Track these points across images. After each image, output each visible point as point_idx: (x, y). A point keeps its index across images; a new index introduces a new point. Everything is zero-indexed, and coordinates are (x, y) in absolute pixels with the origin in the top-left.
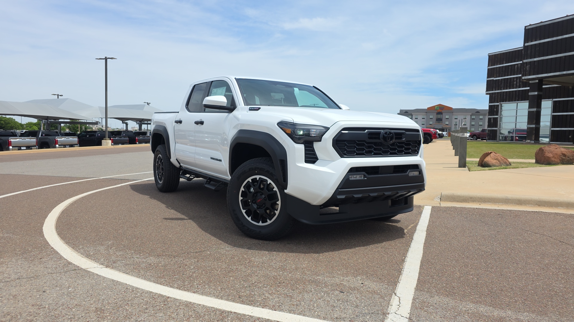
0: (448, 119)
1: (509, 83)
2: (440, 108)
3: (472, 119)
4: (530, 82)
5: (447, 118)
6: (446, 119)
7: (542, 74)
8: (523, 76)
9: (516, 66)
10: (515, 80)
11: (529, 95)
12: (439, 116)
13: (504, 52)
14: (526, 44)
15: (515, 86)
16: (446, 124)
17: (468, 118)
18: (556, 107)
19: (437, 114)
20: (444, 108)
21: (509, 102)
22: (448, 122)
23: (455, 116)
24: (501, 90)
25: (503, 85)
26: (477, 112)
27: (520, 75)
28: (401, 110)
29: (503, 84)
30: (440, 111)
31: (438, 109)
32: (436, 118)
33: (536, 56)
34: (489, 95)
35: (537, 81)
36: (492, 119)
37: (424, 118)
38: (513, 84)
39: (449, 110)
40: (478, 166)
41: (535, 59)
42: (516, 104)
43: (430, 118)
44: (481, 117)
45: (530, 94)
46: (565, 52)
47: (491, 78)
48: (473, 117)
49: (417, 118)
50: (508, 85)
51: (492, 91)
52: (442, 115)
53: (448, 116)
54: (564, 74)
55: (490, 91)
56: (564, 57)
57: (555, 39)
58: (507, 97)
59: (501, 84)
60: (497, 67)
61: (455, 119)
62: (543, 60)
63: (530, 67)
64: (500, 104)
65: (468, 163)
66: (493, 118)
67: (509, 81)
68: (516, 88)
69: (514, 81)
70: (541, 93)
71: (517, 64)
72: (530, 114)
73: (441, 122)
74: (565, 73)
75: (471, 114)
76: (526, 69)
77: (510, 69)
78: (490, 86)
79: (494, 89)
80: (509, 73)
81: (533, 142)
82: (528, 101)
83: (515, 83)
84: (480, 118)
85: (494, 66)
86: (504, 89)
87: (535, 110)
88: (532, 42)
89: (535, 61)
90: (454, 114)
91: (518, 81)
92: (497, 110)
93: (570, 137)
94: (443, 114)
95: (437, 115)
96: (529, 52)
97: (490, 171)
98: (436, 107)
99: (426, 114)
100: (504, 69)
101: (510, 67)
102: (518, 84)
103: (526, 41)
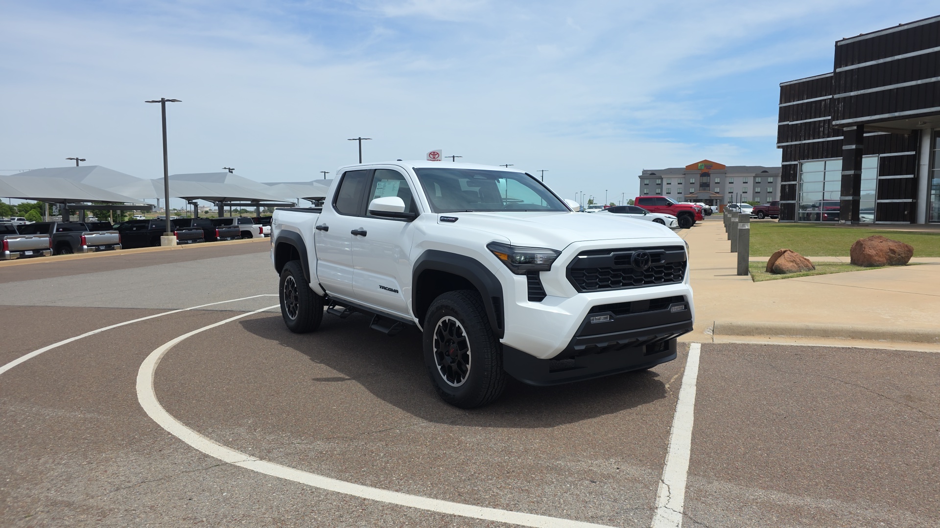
0: (719, 183)
1: (812, 130)
2: (705, 166)
3: (757, 183)
4: (845, 129)
5: (716, 181)
6: (716, 183)
7: (862, 116)
8: (833, 119)
9: (823, 103)
10: (822, 124)
11: (842, 150)
12: (705, 179)
13: (804, 80)
14: (838, 70)
15: (821, 134)
16: (716, 191)
17: (751, 181)
18: (885, 166)
19: (701, 176)
20: (712, 166)
21: (812, 159)
22: (718, 189)
23: (730, 179)
24: (800, 140)
25: (803, 132)
26: (764, 172)
27: (830, 118)
28: (644, 170)
29: (803, 130)
30: (706, 171)
31: (703, 168)
32: (700, 183)
33: (853, 88)
34: (782, 149)
35: (855, 128)
36: (787, 187)
37: (681, 184)
38: (819, 132)
39: (720, 169)
40: (767, 271)
41: (852, 94)
42: (824, 162)
43: (691, 183)
44: (770, 179)
45: (845, 147)
46: (898, 82)
47: (784, 121)
48: (758, 180)
49: (670, 184)
50: (811, 133)
51: (787, 142)
52: (709, 178)
53: (719, 179)
54: (896, 117)
55: (783, 142)
56: (895, 90)
57: (881, 61)
58: (810, 152)
59: (801, 131)
60: (794, 105)
61: (730, 183)
62: (864, 95)
63: (844, 106)
64: (800, 162)
65: (751, 267)
66: (789, 185)
67: (812, 126)
68: (823, 138)
69: (820, 127)
70: (861, 147)
71: (825, 100)
72: (844, 178)
73: (708, 188)
74: (897, 114)
75: (754, 175)
76: (838, 109)
77: (813, 108)
78: (784, 134)
79: (789, 140)
80: (813, 114)
81: (849, 223)
82: (842, 158)
83: (822, 129)
84: (769, 181)
85: (790, 102)
86: (805, 140)
87: (852, 172)
88: (846, 66)
89: (851, 97)
90: (727, 175)
91: (826, 126)
92: (794, 172)
93: (906, 212)
94: (711, 175)
95: (701, 178)
96: (842, 82)
97: (783, 280)
98: (699, 165)
99: (683, 176)
100: (804, 107)
101: (814, 105)
102: (826, 132)
103: (838, 63)
